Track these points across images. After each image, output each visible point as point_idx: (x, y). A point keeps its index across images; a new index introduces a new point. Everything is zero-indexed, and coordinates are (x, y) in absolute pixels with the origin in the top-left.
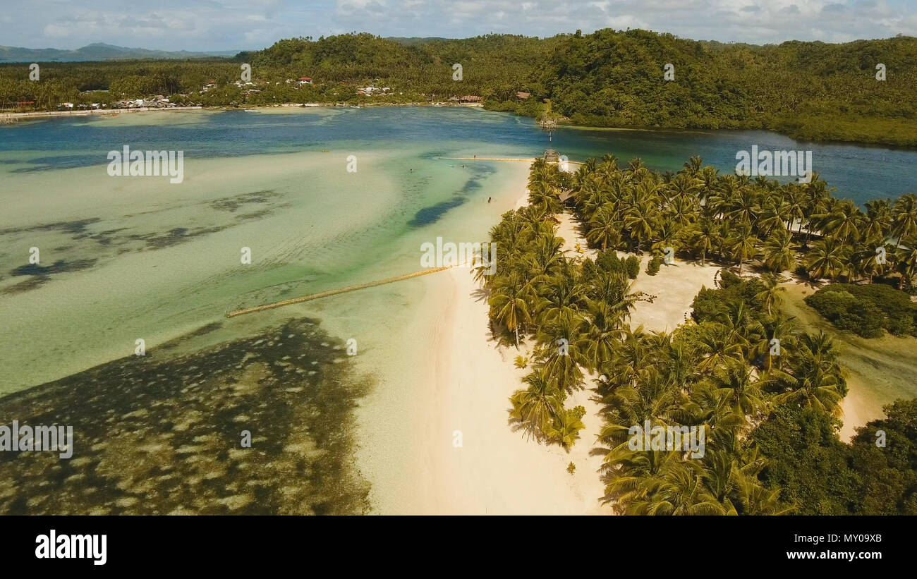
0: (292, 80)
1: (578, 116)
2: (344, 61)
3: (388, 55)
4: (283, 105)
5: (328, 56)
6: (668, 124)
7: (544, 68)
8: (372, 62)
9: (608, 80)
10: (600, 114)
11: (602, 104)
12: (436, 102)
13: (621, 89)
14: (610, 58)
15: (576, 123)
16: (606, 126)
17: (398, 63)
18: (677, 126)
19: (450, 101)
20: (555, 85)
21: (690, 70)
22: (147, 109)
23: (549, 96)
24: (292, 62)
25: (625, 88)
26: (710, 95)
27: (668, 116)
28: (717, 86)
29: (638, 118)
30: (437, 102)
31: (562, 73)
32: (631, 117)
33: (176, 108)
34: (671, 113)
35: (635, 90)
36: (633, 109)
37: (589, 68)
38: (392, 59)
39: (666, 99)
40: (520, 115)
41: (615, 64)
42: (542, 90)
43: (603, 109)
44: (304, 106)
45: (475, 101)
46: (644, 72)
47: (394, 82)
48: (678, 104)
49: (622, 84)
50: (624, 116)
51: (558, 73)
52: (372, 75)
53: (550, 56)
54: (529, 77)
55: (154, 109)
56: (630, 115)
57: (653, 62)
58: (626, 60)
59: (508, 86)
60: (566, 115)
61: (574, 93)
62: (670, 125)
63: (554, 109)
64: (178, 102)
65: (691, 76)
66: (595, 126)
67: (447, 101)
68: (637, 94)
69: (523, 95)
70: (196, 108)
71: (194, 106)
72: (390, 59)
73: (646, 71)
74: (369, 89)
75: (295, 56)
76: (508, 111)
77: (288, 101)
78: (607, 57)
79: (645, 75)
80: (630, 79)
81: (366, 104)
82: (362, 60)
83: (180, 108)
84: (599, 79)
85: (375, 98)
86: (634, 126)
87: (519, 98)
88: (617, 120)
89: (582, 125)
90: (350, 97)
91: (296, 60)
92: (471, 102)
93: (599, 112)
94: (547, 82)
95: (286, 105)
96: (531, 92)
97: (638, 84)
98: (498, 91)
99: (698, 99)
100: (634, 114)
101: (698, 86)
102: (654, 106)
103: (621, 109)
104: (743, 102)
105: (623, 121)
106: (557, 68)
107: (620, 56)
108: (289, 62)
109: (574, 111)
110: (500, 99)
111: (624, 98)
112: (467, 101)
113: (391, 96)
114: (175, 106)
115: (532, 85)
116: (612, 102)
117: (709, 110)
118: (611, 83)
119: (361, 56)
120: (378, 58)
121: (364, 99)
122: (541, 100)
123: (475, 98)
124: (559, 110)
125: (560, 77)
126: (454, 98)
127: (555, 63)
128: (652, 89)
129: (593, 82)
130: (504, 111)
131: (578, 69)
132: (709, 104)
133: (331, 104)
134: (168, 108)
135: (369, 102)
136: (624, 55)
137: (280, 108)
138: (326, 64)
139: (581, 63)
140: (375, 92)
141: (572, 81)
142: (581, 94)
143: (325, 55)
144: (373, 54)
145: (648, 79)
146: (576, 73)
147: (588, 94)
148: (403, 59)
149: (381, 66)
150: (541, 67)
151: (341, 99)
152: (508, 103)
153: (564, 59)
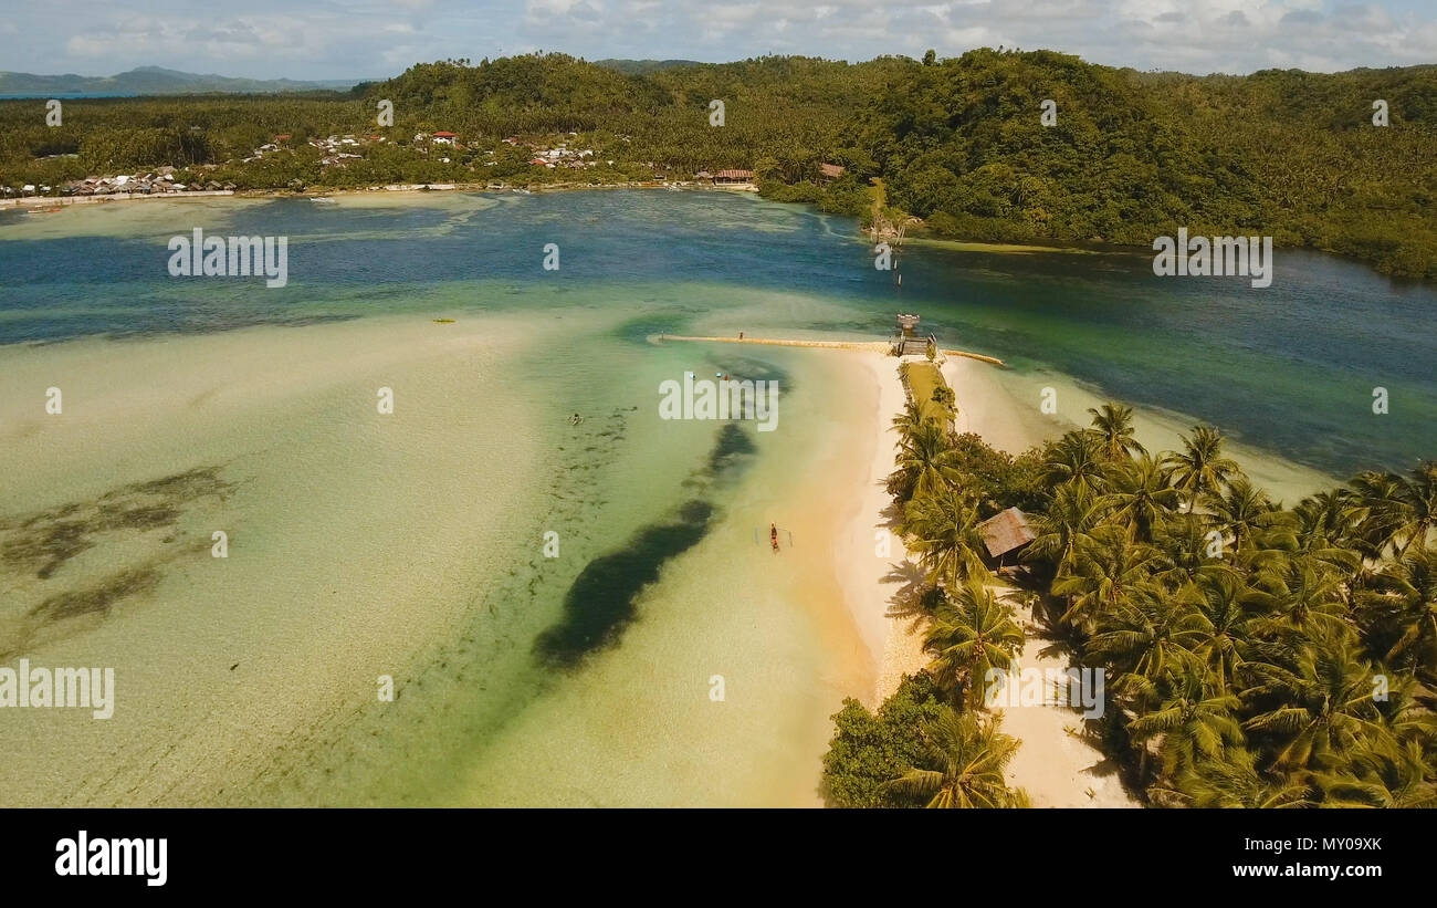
0: (425, 135)
1: (941, 218)
2: (521, 101)
3: (596, 91)
4: (387, 187)
5: (495, 91)
6: (1120, 237)
7: (868, 120)
8: (569, 102)
9: (995, 147)
10: (983, 214)
11: (985, 194)
12: (671, 180)
13: (1022, 164)
14: (998, 104)
15: (938, 233)
16: (1000, 240)
17: (614, 104)
18: (1139, 242)
19: (696, 180)
20: (892, 153)
21: (1155, 129)
22: (127, 196)
23: (879, 173)
24: (434, 102)
25: (1030, 162)
26: (1195, 179)
27: (1119, 220)
28: (1206, 161)
29: (1059, 224)
30: (674, 181)
31: (902, 130)
32: (1045, 222)
33: (187, 194)
34: (1123, 214)
35: (1050, 167)
36: (1048, 206)
37: (954, 122)
38: (603, 98)
39: (1113, 186)
40: (828, 211)
41: (1008, 116)
42: (867, 162)
43: (989, 204)
44: (426, 189)
45: (743, 180)
46: (1065, 134)
47: (601, 140)
48: (1136, 196)
49: (1023, 155)
50: (1034, 218)
51: (895, 130)
52: (565, 126)
53: (879, 97)
54: (840, 135)
55: (140, 195)
56: (1043, 215)
57: (1083, 114)
58: (1029, 110)
59: (804, 152)
60: (915, 213)
61: (932, 171)
62: (1126, 240)
63: (891, 202)
64: (189, 182)
65: (1158, 141)
66: (977, 240)
67: (691, 180)
68: (1054, 174)
69: (830, 170)
70: (222, 193)
71: (219, 189)
72: (599, 97)
73: (1070, 131)
74: (555, 154)
75: (438, 93)
76: (803, 201)
77: (399, 179)
78: (993, 102)
79: (1069, 139)
80: (1039, 147)
81: (542, 186)
82: (552, 98)
83: (191, 194)
84: (977, 144)
85: (563, 172)
86: (1052, 240)
87: (824, 177)
88: (1018, 229)
89: (950, 237)
90: (518, 169)
91: (440, 98)
92: (736, 180)
93: (983, 211)
94: (875, 147)
95: (393, 188)
96: (846, 164)
97: (1053, 155)
98: (785, 163)
99: (1172, 186)
100: (1050, 216)
101: (1172, 162)
102: (1088, 199)
103: (1024, 204)
104: (1255, 190)
105: (1031, 228)
106: (895, 119)
107: (1016, 100)
108: (427, 102)
109: (932, 207)
110: (787, 177)
111: (1032, 182)
112: (728, 180)
113: (591, 169)
114: (183, 190)
115: (848, 153)
116: (1006, 189)
117: (1197, 207)
118: (1002, 152)
119: (551, 93)
120: (578, 96)
121: (541, 175)
122: (865, 180)
123: (742, 173)
124: (901, 203)
125: (900, 138)
126: (704, 174)
127: (887, 111)
128: (1081, 165)
129: (965, 148)
130: (796, 201)
131: (935, 124)
132: (1196, 198)
133: (477, 186)
134: (170, 193)
135: (550, 182)
136: (1024, 98)
137: (380, 193)
138: (491, 106)
139: (940, 112)
140: (565, 159)
141: (925, 147)
142: (945, 173)
143: (489, 90)
144: (571, 90)
145: (1075, 146)
146: (932, 132)
147: (958, 174)
148: (620, 97)
149: (584, 109)
150: (863, 118)
151: (499, 174)
152: (806, 186)
153: (906, 104)
